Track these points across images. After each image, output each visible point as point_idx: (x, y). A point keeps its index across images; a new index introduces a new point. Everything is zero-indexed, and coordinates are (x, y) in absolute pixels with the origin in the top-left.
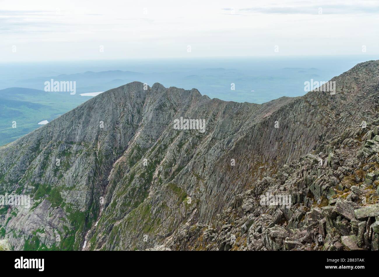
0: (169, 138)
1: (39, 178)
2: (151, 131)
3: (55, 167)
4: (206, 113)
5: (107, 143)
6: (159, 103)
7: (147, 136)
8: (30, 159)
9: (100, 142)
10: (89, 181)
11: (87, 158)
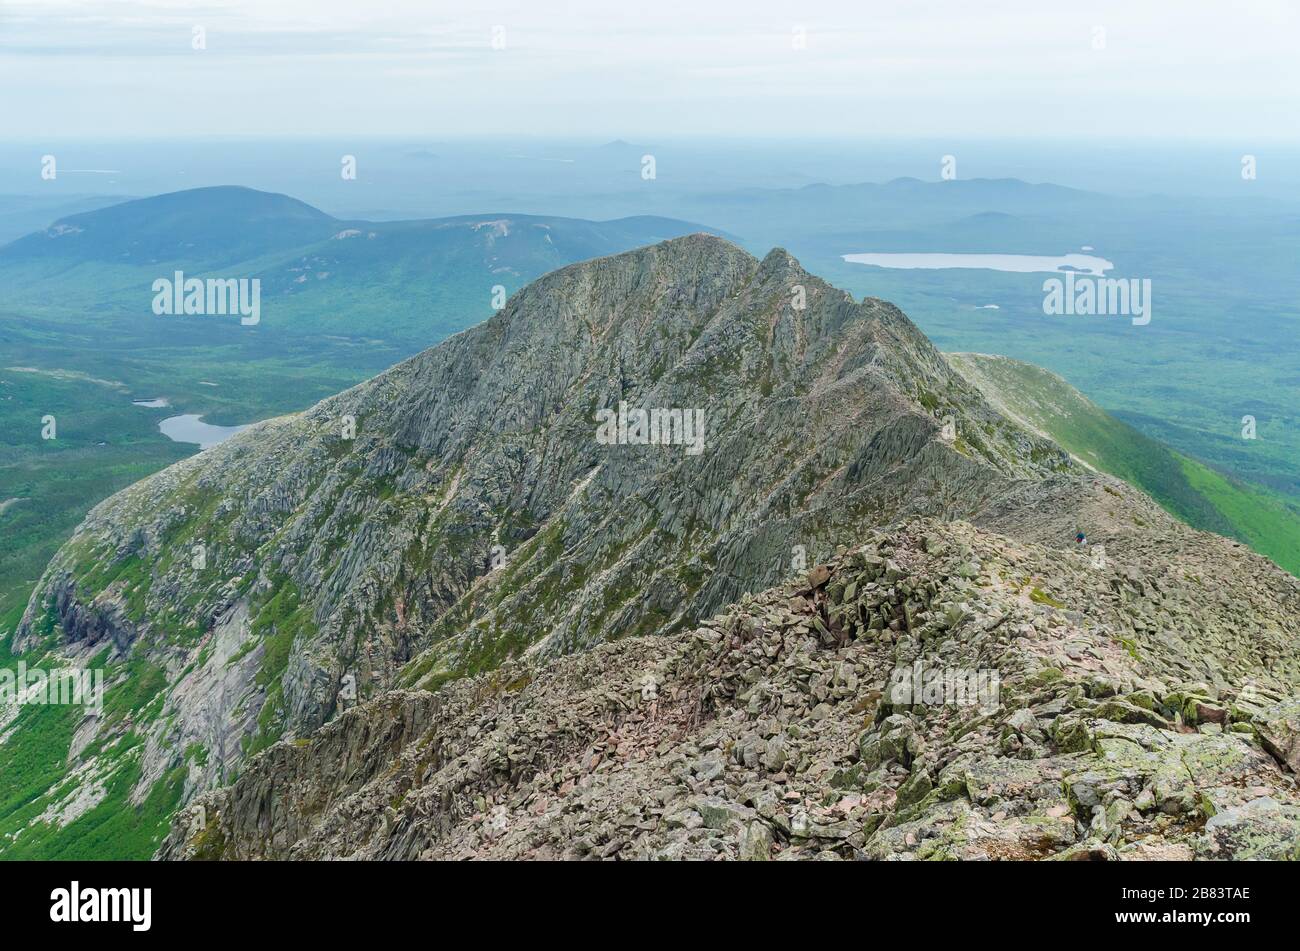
0: (607, 537)
1: (295, 555)
2: (626, 476)
3: (336, 533)
4: (788, 454)
5: (477, 484)
6: (706, 346)
7: (601, 494)
8: (314, 479)
9: (463, 474)
10: (344, 630)
11: (385, 528)
